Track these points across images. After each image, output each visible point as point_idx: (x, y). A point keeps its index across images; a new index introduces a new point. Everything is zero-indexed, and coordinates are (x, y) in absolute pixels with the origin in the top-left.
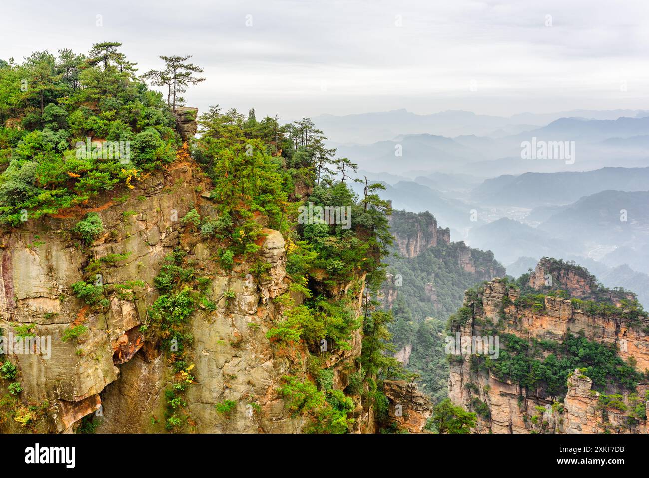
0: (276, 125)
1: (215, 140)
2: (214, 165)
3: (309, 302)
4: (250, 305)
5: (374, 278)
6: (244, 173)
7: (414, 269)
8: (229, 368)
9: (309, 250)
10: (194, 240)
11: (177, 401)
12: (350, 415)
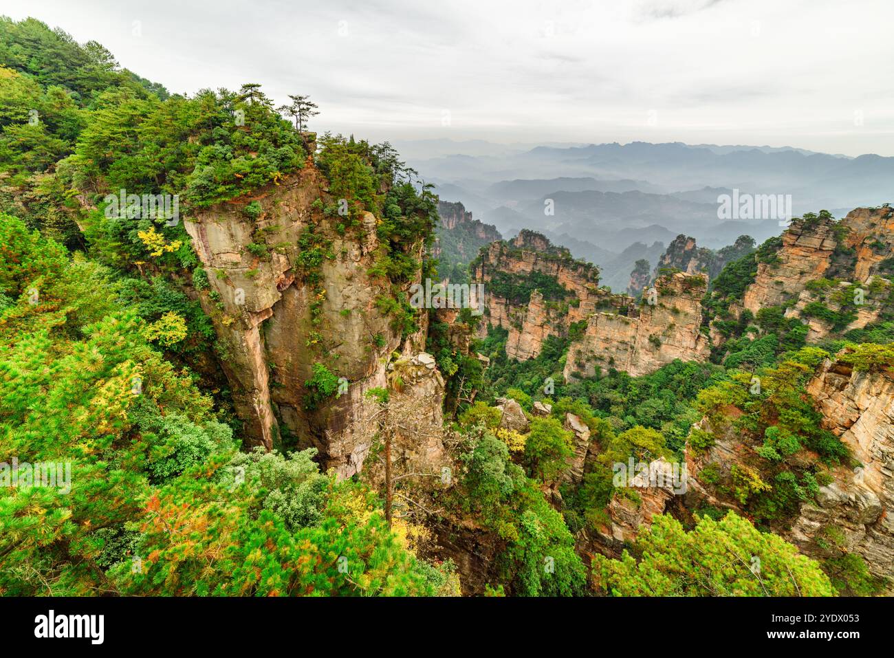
0: (367, 145)
1: (330, 154)
2: (329, 170)
3: (391, 254)
4: (356, 256)
5: (428, 241)
6: (349, 176)
7: (451, 236)
8: (346, 292)
9: (390, 224)
10: (320, 217)
11: (317, 310)
12: (415, 316)
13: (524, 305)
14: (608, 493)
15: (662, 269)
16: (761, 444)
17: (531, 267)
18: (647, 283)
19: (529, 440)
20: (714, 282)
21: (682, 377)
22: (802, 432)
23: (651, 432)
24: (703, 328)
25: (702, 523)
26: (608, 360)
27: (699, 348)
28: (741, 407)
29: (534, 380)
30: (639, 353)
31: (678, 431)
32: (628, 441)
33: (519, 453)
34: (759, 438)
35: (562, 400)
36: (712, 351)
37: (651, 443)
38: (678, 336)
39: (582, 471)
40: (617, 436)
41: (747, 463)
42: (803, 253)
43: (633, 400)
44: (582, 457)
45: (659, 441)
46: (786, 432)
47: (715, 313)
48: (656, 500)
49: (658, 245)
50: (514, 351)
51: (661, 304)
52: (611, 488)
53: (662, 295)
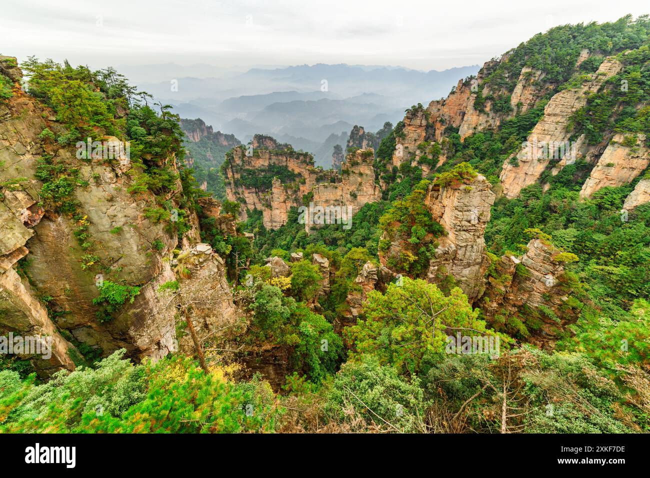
0: (89, 71)
1: (43, 81)
2: (50, 98)
3: (148, 171)
4: (111, 178)
5: (180, 154)
6: (76, 103)
7: (199, 147)
8: (111, 212)
9: (138, 144)
10: (55, 148)
11: (84, 235)
12: (184, 217)
13: (269, 190)
14: (345, 293)
15: (350, 149)
16: (410, 238)
17: (268, 162)
18: (343, 160)
19: (293, 279)
20: (377, 153)
21: (371, 213)
22: (426, 225)
23: (361, 249)
24: (376, 181)
25: (389, 287)
27: (376, 193)
28: (399, 221)
29: (288, 239)
30: (346, 205)
31: (374, 244)
32: (350, 258)
33: (288, 290)
34: (409, 235)
35: (308, 247)
36: (383, 194)
37: (362, 255)
38: (365, 188)
39: (329, 286)
40: (344, 258)
41: (406, 249)
42: (414, 129)
43: (348, 234)
44: (327, 278)
45: (365, 253)
46: (420, 227)
47: (380, 171)
48: (370, 285)
49: (344, 133)
50: (270, 224)
51: (352, 172)
52: (346, 289)
53: (352, 165)
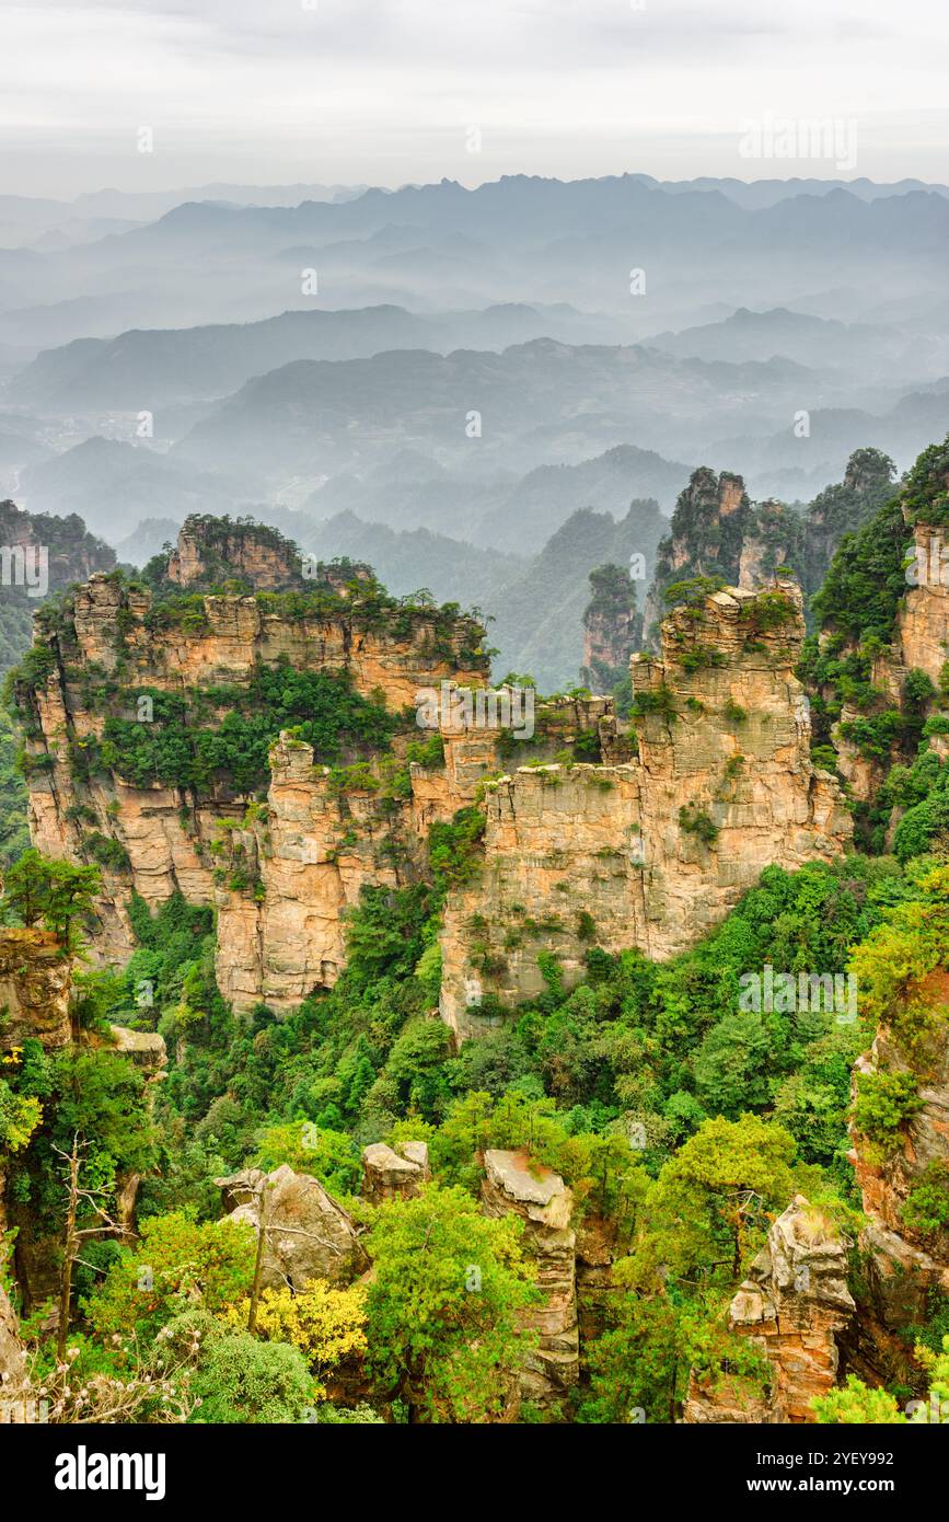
13: (253, 800)
14: (670, 1382)
15: (671, 588)
17: (249, 654)
18: (638, 641)
19: (379, 1299)
20: (818, 604)
21: (795, 920)
23: (750, 1128)
24: (817, 751)
26: (573, 925)
27: (821, 816)
29: (345, 1067)
30: (660, 878)
31: (821, 1098)
32: (691, 1180)
33: (350, 1362)
35: (457, 1109)
36: (856, 818)
37: (758, 1163)
38: (758, 792)
39: (573, 1338)
40: (655, 1177)
43: (675, 1037)
44: (564, 1291)
45: (777, 1150)
47: (838, 697)
48: (811, 1343)
49: (645, 509)
50: (249, 982)
51: (690, 703)
52: (673, 1357)
53: (689, 670)
